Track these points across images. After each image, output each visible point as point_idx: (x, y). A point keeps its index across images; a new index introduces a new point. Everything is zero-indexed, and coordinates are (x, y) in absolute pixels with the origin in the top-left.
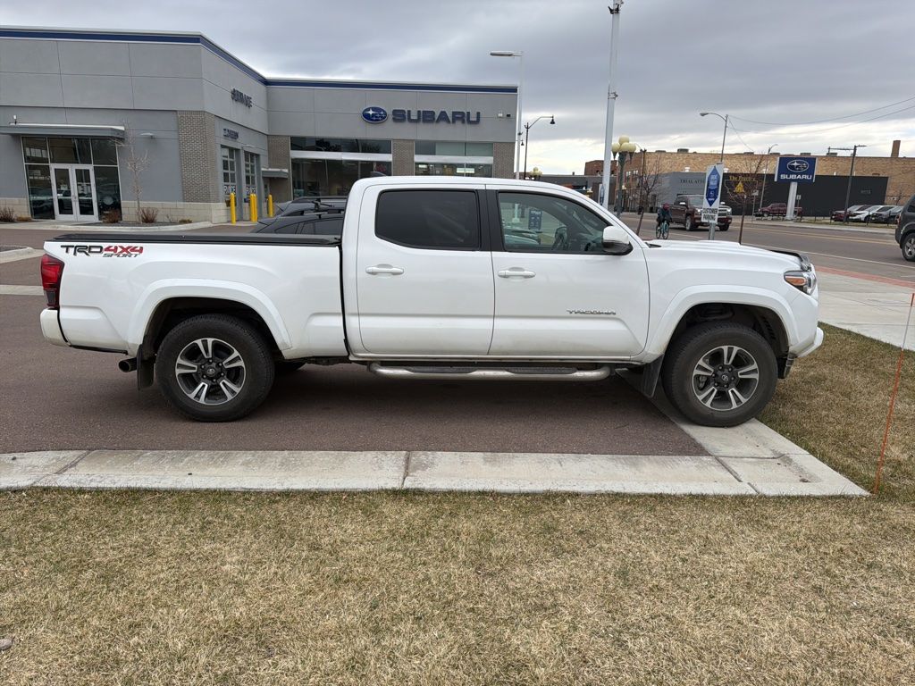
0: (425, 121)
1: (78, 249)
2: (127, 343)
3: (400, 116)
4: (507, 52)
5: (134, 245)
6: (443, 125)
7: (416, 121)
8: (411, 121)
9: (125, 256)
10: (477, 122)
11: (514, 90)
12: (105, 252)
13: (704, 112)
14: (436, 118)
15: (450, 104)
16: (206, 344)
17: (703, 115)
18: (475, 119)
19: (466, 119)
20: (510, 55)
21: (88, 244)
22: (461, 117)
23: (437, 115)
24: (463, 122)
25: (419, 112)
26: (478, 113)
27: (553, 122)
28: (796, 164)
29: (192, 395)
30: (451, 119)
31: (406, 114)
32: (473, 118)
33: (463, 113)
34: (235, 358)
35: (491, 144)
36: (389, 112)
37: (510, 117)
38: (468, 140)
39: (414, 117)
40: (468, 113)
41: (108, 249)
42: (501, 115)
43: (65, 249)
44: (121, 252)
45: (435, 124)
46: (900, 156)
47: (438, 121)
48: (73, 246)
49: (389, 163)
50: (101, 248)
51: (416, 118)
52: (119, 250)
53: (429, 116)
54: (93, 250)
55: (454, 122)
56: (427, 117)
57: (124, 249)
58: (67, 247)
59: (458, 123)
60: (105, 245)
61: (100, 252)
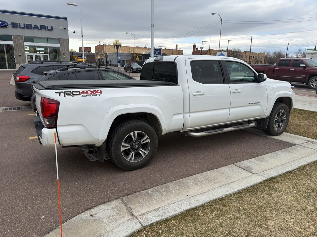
0: (28, 28)
1: (66, 94)
2: (98, 140)
3: (15, 25)
4: (74, 4)
5: (96, 89)
6: (36, 30)
7: (24, 28)
8: (21, 28)
9: (93, 95)
10: (52, 30)
11: (66, 19)
12: (82, 94)
13: (127, 32)
14: (33, 27)
15: (39, 22)
16: (134, 134)
17: (127, 33)
18: (51, 29)
19: (46, 28)
20: (75, 5)
21: (71, 90)
22: (43, 28)
23: (33, 26)
24: (45, 30)
25: (24, 24)
26: (52, 27)
27: (74, 32)
28: (156, 51)
29: (128, 159)
30: (40, 28)
31: (18, 25)
32: (50, 28)
33: (45, 26)
34: (146, 139)
35: (59, 39)
36: (10, 23)
37: (65, 29)
38: (48, 37)
39: (22, 26)
40: (47, 26)
41: (83, 92)
42: (61, 28)
43: (58, 94)
44: (91, 94)
45: (32, 30)
46: (178, 49)
47: (34, 29)
48: (62, 92)
49: (12, 45)
50: (79, 92)
51: (23, 27)
52: (89, 93)
53: (29, 26)
54: (75, 93)
55: (41, 29)
56: (28, 27)
57: (92, 92)
58: (59, 93)
59: (43, 30)
60: (81, 90)
61: (79, 94)
